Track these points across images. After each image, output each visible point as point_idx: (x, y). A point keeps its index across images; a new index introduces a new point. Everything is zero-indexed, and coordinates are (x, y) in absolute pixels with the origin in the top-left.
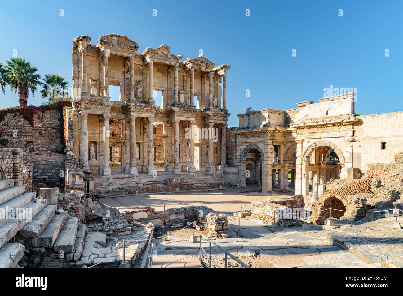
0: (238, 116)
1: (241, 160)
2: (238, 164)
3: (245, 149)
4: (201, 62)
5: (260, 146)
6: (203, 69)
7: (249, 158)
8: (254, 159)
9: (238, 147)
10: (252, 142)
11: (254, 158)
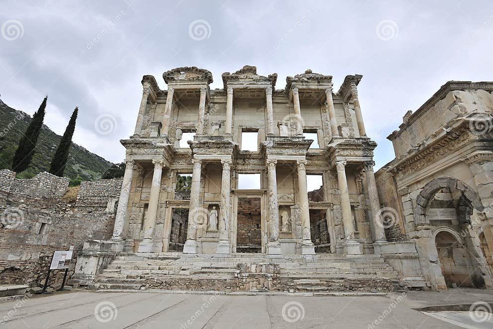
0: (389, 138)
1: (418, 225)
2: (412, 234)
3: (418, 196)
4: (308, 79)
5: (456, 177)
6: (314, 86)
7: (439, 219)
8: (455, 222)
9: (403, 197)
10: (432, 175)
11: (453, 218)
